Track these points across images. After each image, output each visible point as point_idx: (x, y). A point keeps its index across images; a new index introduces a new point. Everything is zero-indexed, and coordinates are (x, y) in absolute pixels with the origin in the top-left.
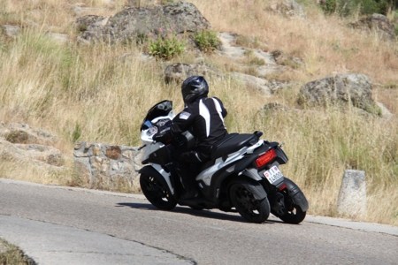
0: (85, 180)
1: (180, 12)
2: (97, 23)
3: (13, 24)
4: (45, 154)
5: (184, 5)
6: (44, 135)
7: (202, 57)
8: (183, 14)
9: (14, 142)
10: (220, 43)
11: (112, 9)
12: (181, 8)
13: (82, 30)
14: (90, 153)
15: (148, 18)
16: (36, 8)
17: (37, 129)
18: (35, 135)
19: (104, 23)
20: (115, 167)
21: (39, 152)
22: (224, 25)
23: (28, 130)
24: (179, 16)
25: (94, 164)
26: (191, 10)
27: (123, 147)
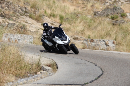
0: (86, 47)
1: (117, 9)
2: (98, 13)
3: (80, 14)
4: (82, 42)
5: (118, 7)
6: (82, 38)
7: (122, 19)
8: (118, 9)
9: (75, 39)
10: (127, 15)
11: (102, 9)
12: (117, 8)
13: (95, 14)
14: (87, 41)
15: (110, 11)
16: (85, 10)
17: (80, 36)
18: (80, 38)
19: (100, 12)
20: (92, 44)
21: (80, 42)
22: (128, 11)
23: (78, 37)
24: (117, 10)
25: (88, 44)
26: (120, 8)
27: (94, 39)
